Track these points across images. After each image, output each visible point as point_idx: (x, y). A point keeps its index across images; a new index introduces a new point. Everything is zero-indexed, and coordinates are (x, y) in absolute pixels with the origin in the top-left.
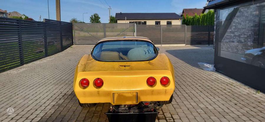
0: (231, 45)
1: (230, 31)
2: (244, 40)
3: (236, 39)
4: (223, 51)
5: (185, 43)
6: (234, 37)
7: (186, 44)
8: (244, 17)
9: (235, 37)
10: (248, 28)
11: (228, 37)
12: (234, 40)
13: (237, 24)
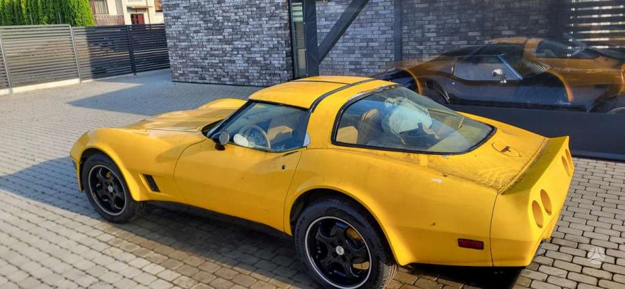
0: (226, 70)
1: (220, 39)
2: (261, 57)
3: (240, 56)
4: (207, 83)
5: (77, 76)
6: (232, 51)
7: (83, 78)
8: (255, 9)
9: (235, 53)
10: (269, 33)
11: (216, 52)
12: (235, 58)
13: (239, 24)
